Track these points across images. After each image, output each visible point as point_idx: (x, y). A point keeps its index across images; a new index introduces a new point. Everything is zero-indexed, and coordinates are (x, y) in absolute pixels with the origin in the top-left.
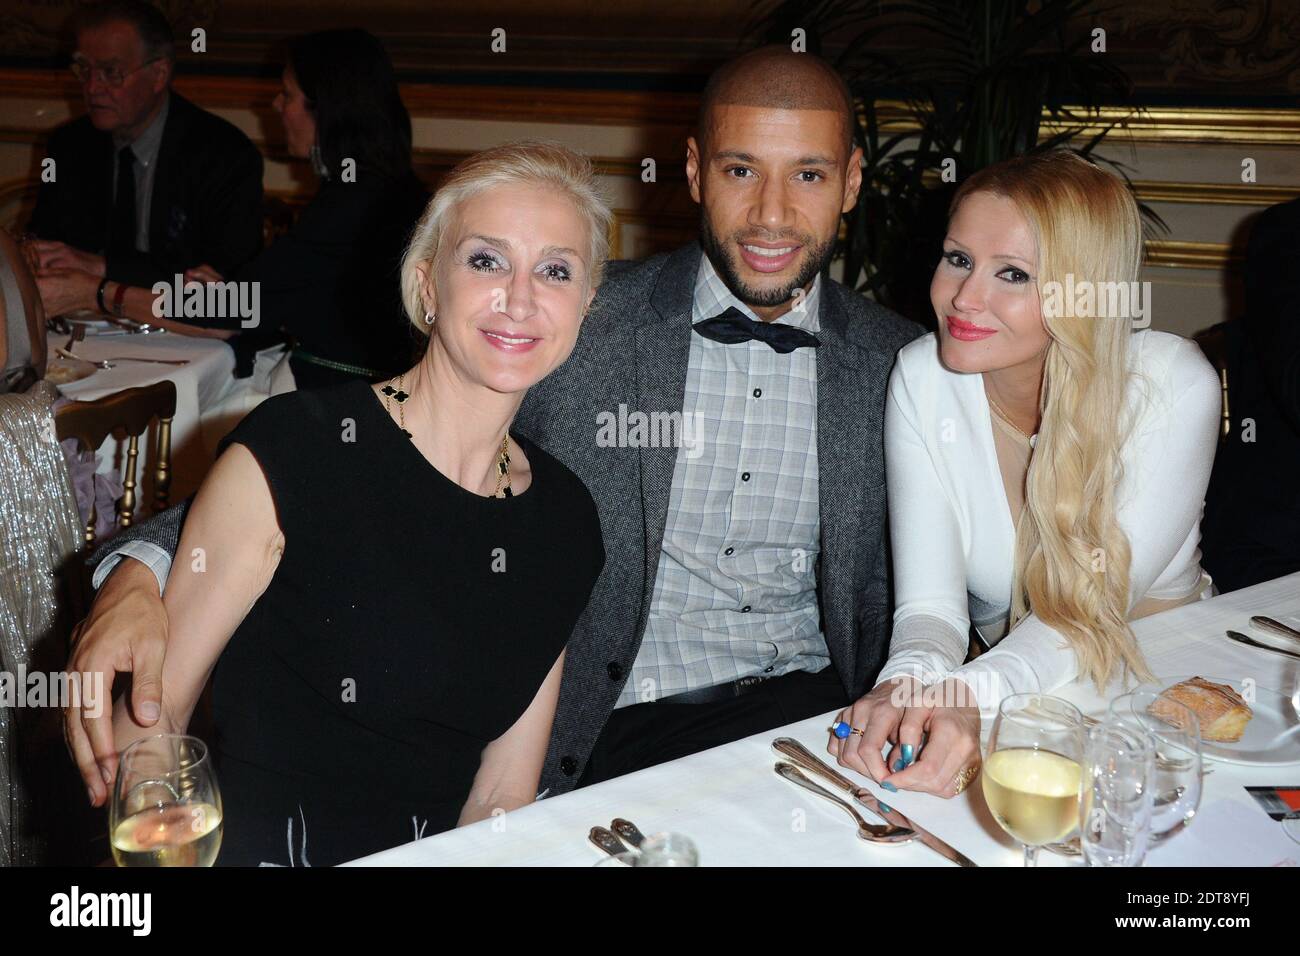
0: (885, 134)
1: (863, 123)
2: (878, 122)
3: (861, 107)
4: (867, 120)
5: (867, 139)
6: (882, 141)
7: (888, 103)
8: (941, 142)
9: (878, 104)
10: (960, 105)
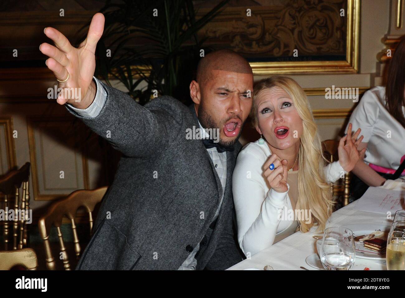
0: (135, 79)
1: (126, 75)
2: (132, 74)
3: (125, 69)
4: (128, 74)
5: (128, 81)
6: (134, 81)
7: (135, 67)
8: (157, 81)
9: (131, 68)
10: (162, 66)
